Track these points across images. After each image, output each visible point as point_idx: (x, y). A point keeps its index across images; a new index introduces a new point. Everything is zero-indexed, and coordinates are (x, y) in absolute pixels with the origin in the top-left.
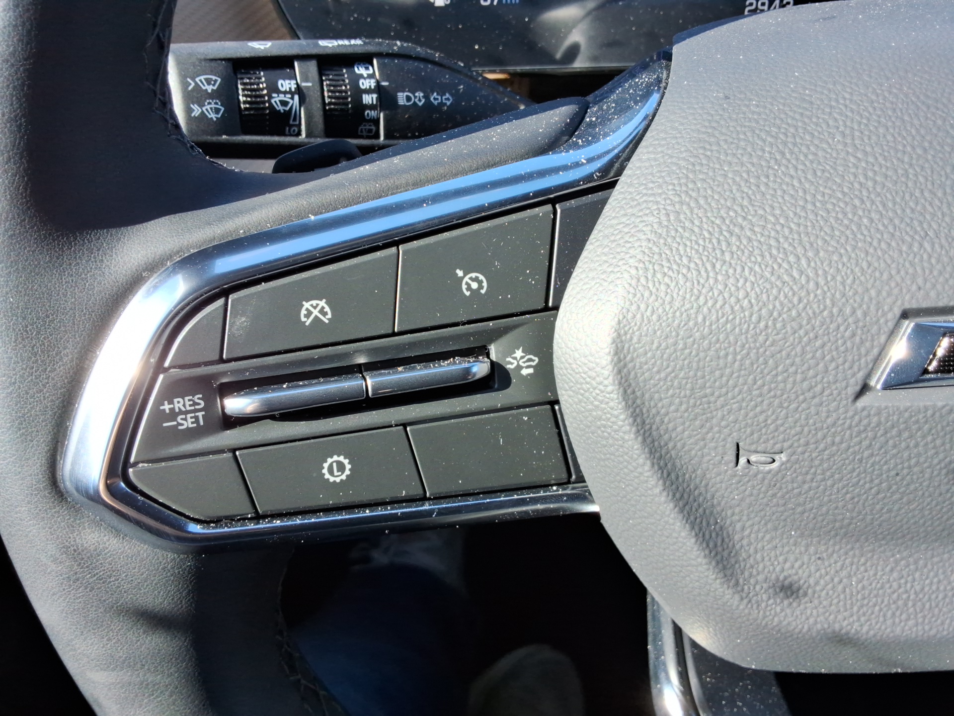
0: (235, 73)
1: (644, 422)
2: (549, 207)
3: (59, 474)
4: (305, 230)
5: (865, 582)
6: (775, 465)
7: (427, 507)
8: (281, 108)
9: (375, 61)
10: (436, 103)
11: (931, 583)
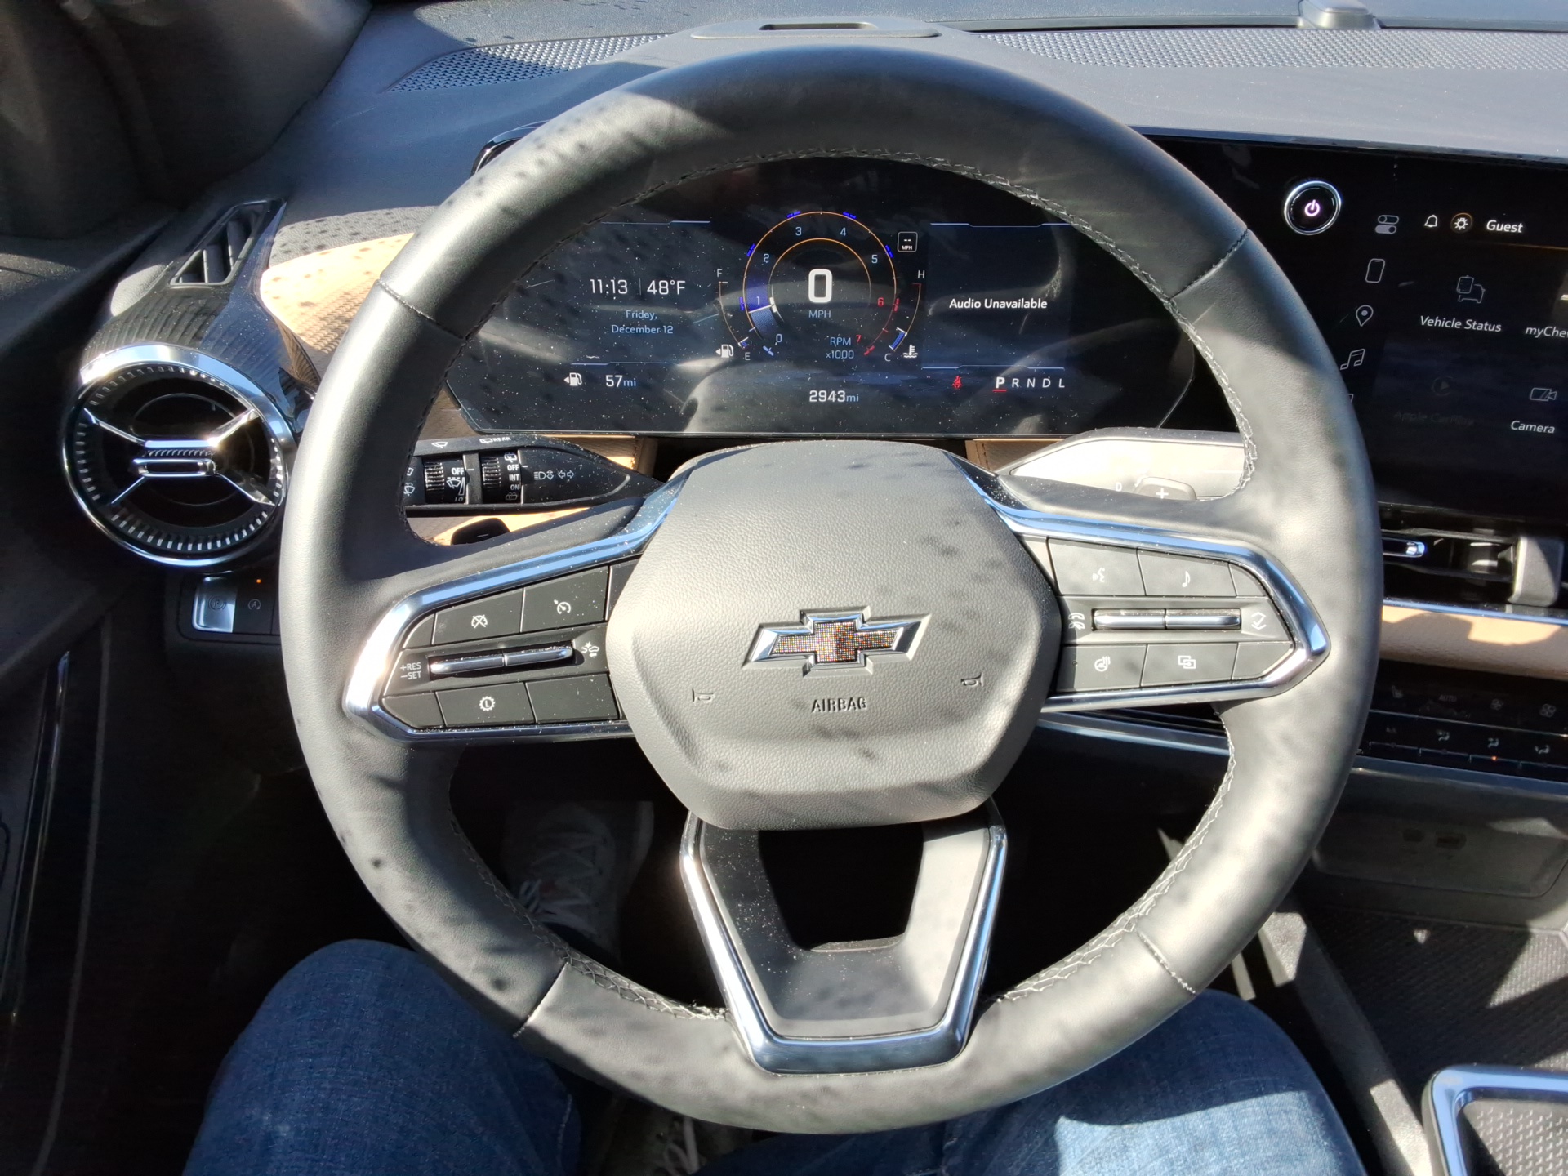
0: (423, 463)
1: (647, 679)
2: (606, 567)
3: (343, 702)
4: (475, 579)
5: (760, 762)
6: (710, 701)
7: (536, 728)
8: (453, 486)
9: (519, 452)
10: (562, 477)
11: (793, 763)
